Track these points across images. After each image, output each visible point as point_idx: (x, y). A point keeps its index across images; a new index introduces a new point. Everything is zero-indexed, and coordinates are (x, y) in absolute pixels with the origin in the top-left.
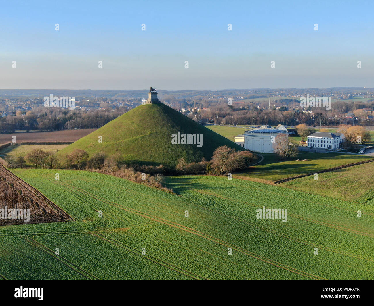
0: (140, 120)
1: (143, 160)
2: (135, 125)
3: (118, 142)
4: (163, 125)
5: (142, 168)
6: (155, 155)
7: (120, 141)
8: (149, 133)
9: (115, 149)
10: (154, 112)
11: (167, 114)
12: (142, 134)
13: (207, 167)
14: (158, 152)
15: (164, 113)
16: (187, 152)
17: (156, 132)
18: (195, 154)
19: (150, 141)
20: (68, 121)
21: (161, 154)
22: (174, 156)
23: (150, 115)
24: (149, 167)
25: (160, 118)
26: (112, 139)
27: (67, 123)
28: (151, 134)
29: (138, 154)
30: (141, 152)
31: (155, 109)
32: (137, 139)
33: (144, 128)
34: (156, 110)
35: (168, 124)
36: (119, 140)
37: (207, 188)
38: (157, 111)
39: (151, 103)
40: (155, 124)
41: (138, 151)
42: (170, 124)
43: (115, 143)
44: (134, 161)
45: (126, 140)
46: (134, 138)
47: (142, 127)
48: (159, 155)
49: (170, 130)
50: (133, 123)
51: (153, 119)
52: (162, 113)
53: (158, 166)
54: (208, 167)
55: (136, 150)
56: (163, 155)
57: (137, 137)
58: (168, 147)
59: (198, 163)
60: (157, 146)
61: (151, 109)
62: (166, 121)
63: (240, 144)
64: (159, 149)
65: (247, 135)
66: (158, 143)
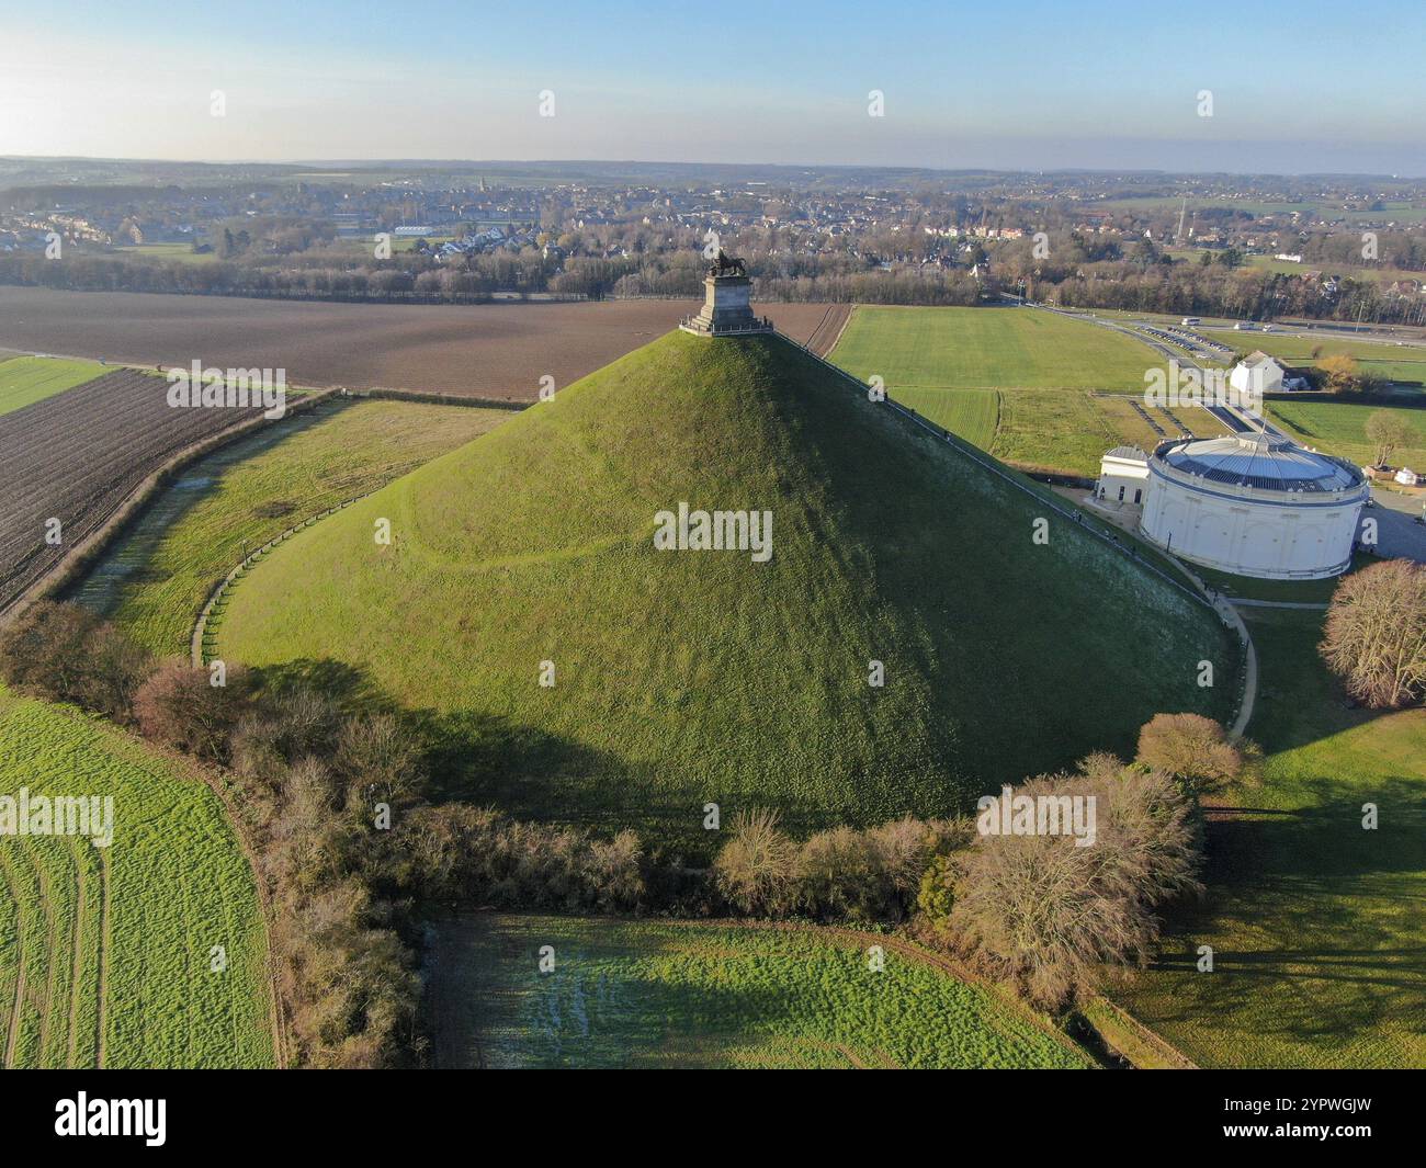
0: (630, 437)
2: (598, 464)
3: (488, 564)
4: (738, 475)
5: (503, 843)
6: (639, 699)
7: (499, 563)
9: (459, 615)
10: (710, 387)
11: (770, 405)
12: (613, 527)
13: (926, 883)
14: (660, 677)
15: (760, 395)
16: (830, 683)
19: (640, 590)
21: (674, 696)
22: (746, 715)
23: (684, 404)
24: (550, 842)
25: (730, 430)
26: (473, 535)
31: (718, 372)
32: (577, 562)
34: (723, 376)
35: (763, 468)
36: (499, 551)
38: (729, 379)
39: (709, 335)
40: (697, 465)
42: (772, 474)
43: (475, 567)
45: (526, 560)
46: (568, 553)
47: (626, 481)
48: (660, 699)
50: (593, 448)
51: (693, 437)
52: (748, 394)
53: (608, 841)
54: (935, 889)
56: (684, 702)
57: (581, 552)
58: (726, 643)
60: (670, 625)
61: (700, 371)
62: (759, 448)
63: (1123, 489)
64: (671, 651)
65: (1167, 478)
66: (677, 605)
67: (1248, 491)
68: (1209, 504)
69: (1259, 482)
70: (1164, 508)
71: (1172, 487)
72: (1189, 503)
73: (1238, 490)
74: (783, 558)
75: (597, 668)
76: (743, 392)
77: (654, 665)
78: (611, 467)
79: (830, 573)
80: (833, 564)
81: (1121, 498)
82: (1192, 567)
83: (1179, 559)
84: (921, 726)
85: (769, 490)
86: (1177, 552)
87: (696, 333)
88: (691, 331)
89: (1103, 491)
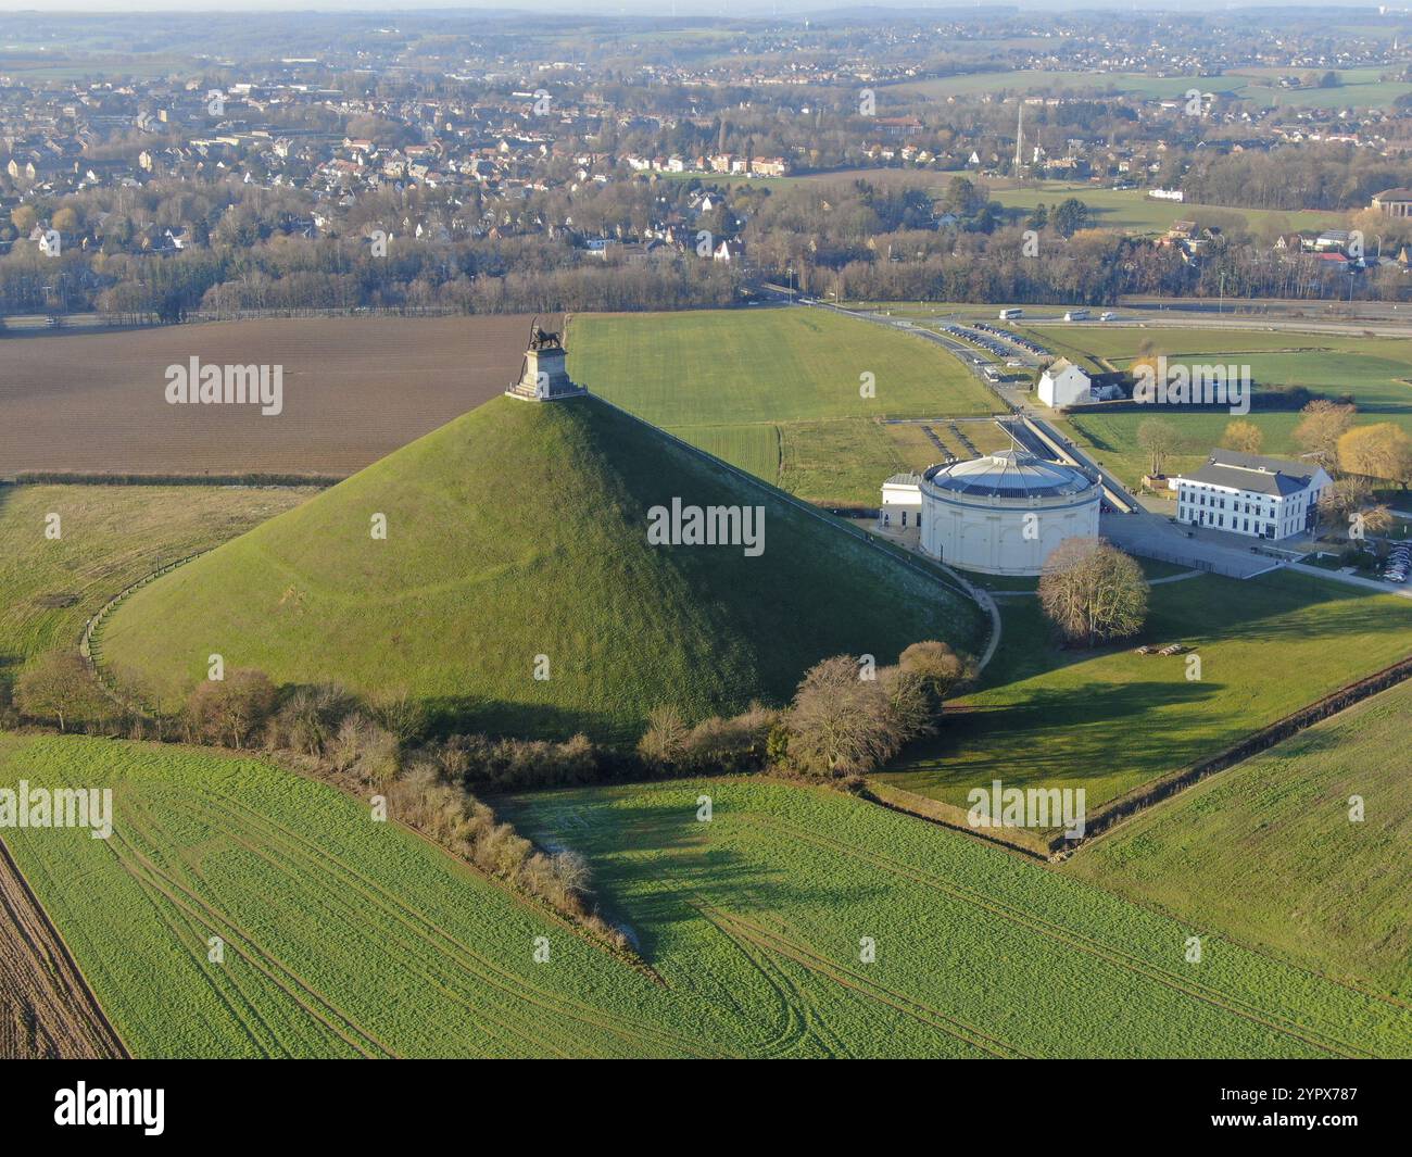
0: (493, 488)
1: (504, 697)
2: (472, 514)
3: (400, 596)
4: (590, 512)
5: (497, 752)
7: (410, 594)
8: (529, 555)
9: (389, 635)
10: (551, 444)
11: (603, 456)
12: (499, 559)
13: (770, 740)
14: (566, 655)
15: (593, 449)
16: (687, 648)
17: (561, 552)
18: (719, 657)
19: (535, 600)
20: (216, 285)
21: (579, 666)
22: (632, 671)
23: (533, 459)
24: (529, 748)
25: (576, 477)
26: (374, 578)
27: (210, 291)
28: (538, 561)
29: (484, 663)
30: (497, 653)
31: (553, 432)
32: (478, 586)
33: (507, 529)
34: (559, 435)
35: (608, 505)
36: (404, 585)
37: (771, 896)
38: (565, 438)
39: (537, 400)
40: (556, 507)
41: (482, 648)
42: (616, 509)
43: (389, 601)
44: (468, 699)
45: (435, 589)
46: (469, 579)
47: (500, 523)
48: (569, 669)
49: (618, 536)
50: (462, 500)
51: (546, 485)
52: (583, 448)
53: (566, 742)
54: (776, 742)
55: (476, 644)
56: (588, 668)
57: (479, 579)
58: (608, 629)
59: (735, 719)
60: (564, 621)
61: (539, 432)
62: (601, 490)
63: (904, 514)
64: (569, 636)
65: (934, 497)
66: (566, 608)
67: (997, 501)
68: (971, 516)
69: (1006, 493)
70: (935, 523)
71: (938, 504)
72: (953, 517)
73: (990, 500)
74: (637, 569)
75: (517, 655)
76: (578, 447)
77: (560, 648)
78: (484, 514)
79: (674, 576)
80: (673, 569)
81: (904, 523)
82: (961, 572)
83: (952, 568)
84: (753, 670)
85: (616, 521)
86: (950, 562)
87: (526, 399)
88: (520, 397)
89: (887, 518)
